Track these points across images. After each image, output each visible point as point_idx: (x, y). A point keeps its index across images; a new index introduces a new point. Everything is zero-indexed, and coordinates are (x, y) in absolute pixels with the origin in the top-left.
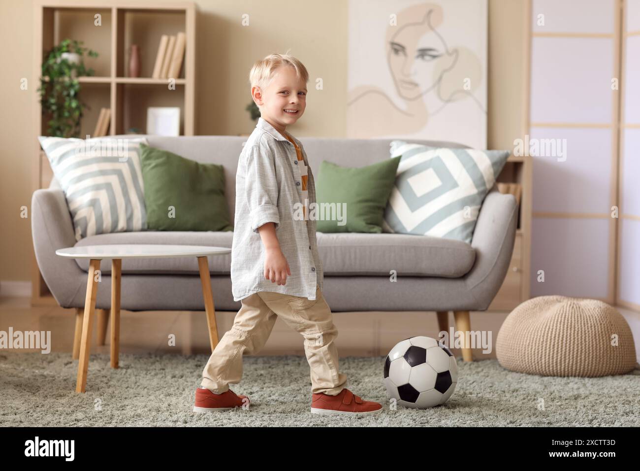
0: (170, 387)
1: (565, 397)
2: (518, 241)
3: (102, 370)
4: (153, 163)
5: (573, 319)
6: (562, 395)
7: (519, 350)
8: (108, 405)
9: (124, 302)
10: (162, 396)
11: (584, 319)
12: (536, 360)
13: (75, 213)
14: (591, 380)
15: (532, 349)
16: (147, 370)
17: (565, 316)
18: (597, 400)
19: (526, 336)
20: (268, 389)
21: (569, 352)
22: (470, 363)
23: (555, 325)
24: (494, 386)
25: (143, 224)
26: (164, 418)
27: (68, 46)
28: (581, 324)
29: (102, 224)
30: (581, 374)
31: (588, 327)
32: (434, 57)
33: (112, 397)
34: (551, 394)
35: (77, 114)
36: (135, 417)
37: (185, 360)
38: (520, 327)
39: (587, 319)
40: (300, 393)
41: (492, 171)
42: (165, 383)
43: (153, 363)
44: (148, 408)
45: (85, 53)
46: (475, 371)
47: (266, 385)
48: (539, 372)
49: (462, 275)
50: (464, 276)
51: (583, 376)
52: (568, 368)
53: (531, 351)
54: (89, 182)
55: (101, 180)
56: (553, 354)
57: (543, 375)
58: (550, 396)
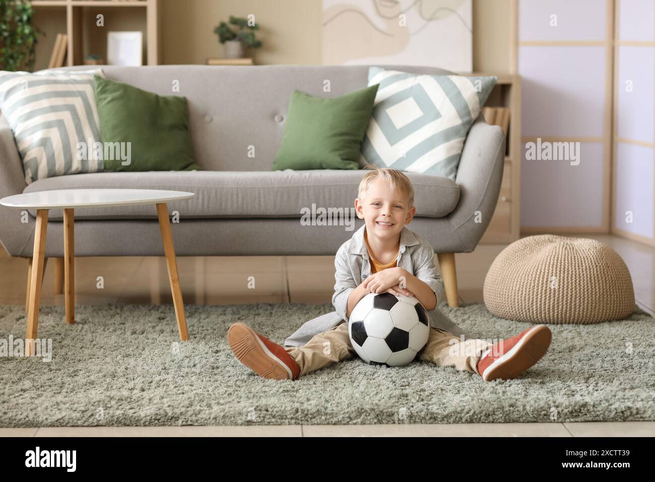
0: (128, 347)
1: (559, 350)
2: (506, 169)
3: (56, 326)
4: (109, 97)
5: (566, 261)
7: (508, 295)
8: (60, 370)
10: (119, 357)
11: (578, 261)
12: (527, 306)
13: (25, 154)
14: (586, 327)
15: (522, 294)
16: (105, 325)
17: (558, 258)
18: (593, 352)
19: (516, 280)
21: (563, 298)
22: (455, 309)
23: (547, 268)
25: (99, 166)
26: (119, 386)
28: (575, 266)
29: (54, 165)
30: (575, 321)
31: (583, 269)
33: (65, 360)
35: (32, 39)
36: (88, 385)
37: (148, 312)
38: (509, 271)
39: (581, 262)
41: (477, 99)
42: (124, 341)
43: (113, 316)
44: (103, 374)
46: (461, 319)
48: (530, 319)
49: (446, 214)
50: (448, 216)
51: (577, 323)
52: (562, 315)
53: (521, 297)
54: (39, 120)
55: (52, 117)
56: (545, 299)
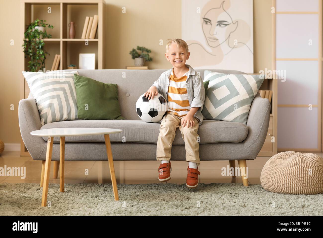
0: (90, 203)
1: (298, 207)
2: (271, 120)
3: (55, 193)
4: (81, 84)
5: (301, 164)
6: (296, 205)
7: (272, 180)
9: (66, 157)
10: (86, 208)
11: (306, 164)
12: (282, 186)
13: (41, 111)
14: (311, 196)
15: (279, 180)
16: (79, 193)
17: (296, 162)
18: (314, 208)
19: (276, 173)
20: (142, 204)
21: (299, 182)
22: (247, 187)
23: (291, 167)
24: (260, 200)
25: (76, 116)
27: (38, 23)
28: (305, 166)
29: (55, 116)
30: (305, 193)
31: (309, 168)
32: (226, 25)
33: (60, 209)
34: (290, 205)
35: (43, 57)
37: (99, 187)
38: (273, 169)
39: (308, 164)
40: (158, 206)
41: (256, 86)
42: (88, 201)
43: (82, 189)
45: (47, 26)
46: (250, 191)
47: (141, 201)
48: (283, 192)
50: (243, 142)
52: (299, 190)
54: (48, 95)
55: (54, 93)
56: (290, 182)
57: (285, 194)
58: (289, 206)
